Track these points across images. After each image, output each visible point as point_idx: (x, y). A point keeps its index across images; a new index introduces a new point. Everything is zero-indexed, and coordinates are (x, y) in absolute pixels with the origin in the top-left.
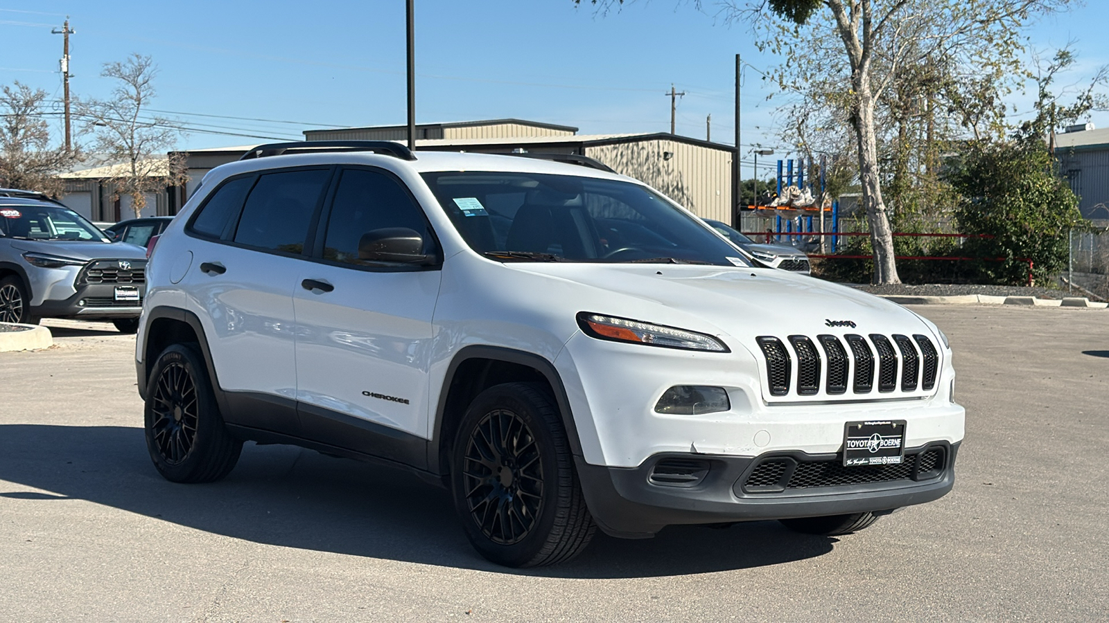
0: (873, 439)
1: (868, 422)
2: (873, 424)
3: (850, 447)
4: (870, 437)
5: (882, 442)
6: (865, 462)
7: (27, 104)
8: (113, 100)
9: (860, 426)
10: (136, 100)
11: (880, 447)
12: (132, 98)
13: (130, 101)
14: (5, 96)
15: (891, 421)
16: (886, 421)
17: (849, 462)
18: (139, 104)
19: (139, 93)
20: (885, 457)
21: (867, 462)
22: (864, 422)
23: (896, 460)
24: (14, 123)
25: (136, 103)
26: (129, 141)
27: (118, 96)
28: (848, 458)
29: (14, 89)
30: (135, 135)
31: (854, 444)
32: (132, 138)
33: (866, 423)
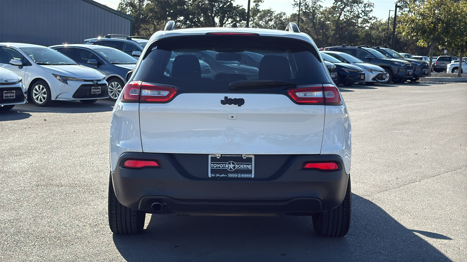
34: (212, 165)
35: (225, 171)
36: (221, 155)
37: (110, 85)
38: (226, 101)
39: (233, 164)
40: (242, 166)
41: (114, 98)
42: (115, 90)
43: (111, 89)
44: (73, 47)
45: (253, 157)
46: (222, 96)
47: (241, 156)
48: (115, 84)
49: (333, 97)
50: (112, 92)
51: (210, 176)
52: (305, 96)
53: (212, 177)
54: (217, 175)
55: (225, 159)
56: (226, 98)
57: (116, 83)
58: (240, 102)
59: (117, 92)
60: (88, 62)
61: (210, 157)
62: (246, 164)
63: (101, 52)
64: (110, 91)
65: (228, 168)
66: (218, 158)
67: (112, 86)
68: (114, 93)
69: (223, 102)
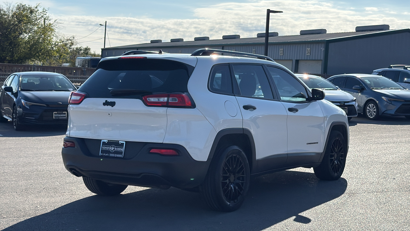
34: (103, 147)
35: (109, 152)
36: (108, 140)
37: (368, 107)
38: (106, 104)
39: (114, 147)
40: (118, 149)
41: (371, 117)
42: (372, 110)
43: (369, 110)
44: (346, 76)
45: (125, 143)
46: (103, 100)
47: (118, 142)
48: (371, 106)
49: (177, 102)
50: (369, 112)
51: (100, 155)
52: (159, 100)
53: (101, 155)
54: (104, 154)
55: (110, 143)
56: (106, 101)
57: (372, 104)
58: (113, 104)
59: (373, 112)
60: (353, 88)
61: (102, 141)
62: (121, 148)
63: (366, 80)
64: (368, 112)
65: (111, 150)
66: (106, 142)
67: (370, 108)
68: (371, 113)
69: (104, 104)
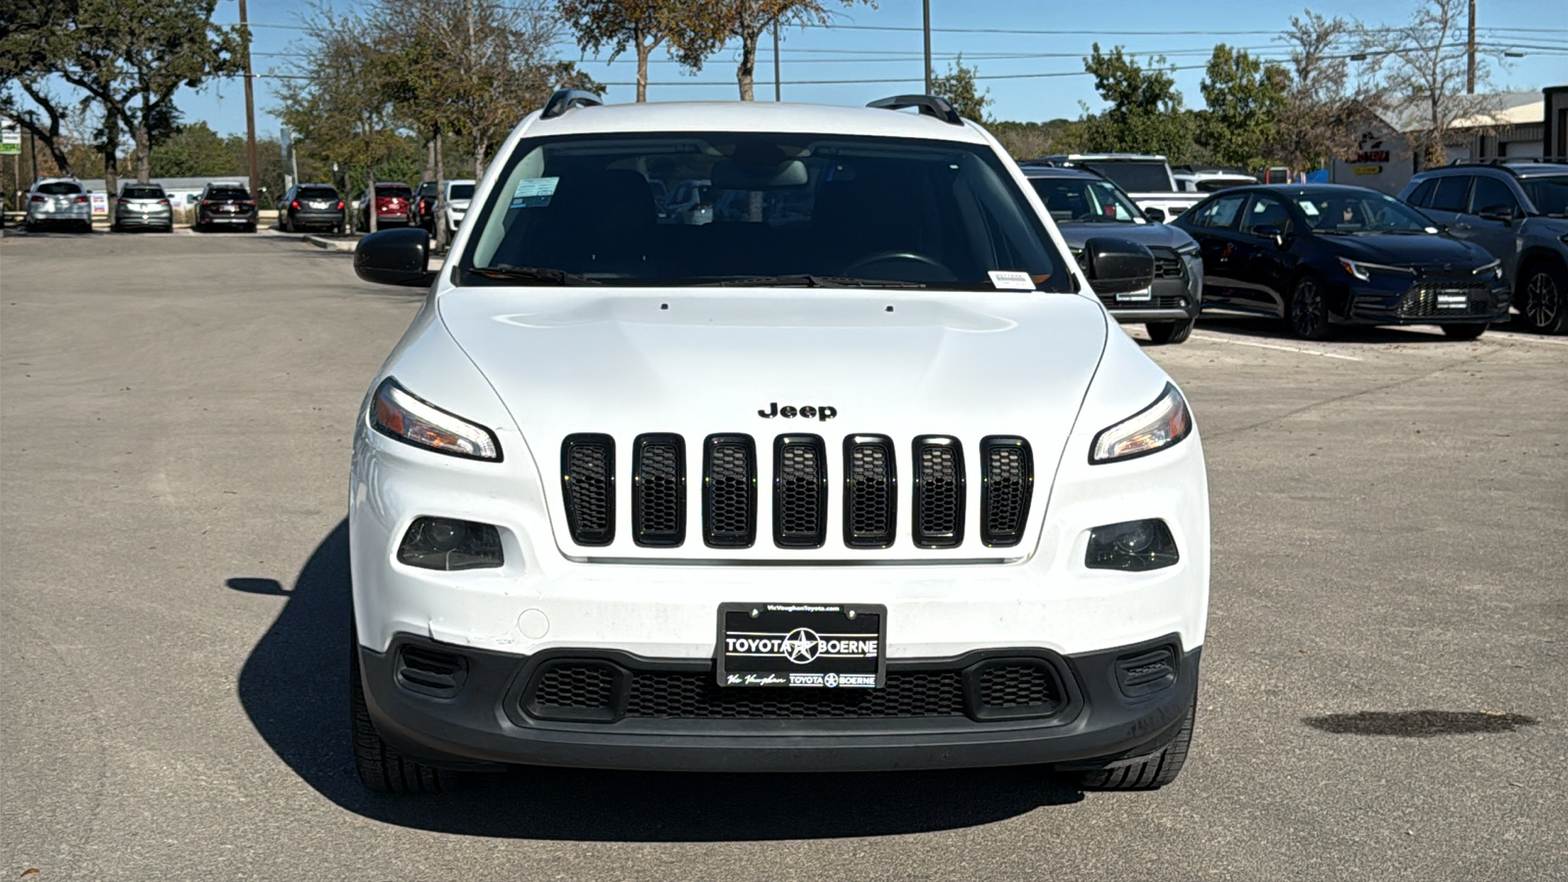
0: (795, 637)
1: (775, 604)
2: (790, 609)
3: (735, 650)
4: (788, 635)
5: (822, 646)
6: (775, 680)
7: (1320, 39)
8: (1412, 25)
9: (755, 612)
10: (1440, 22)
11: (818, 655)
12: (1433, 19)
13: (1432, 25)
14: (1294, 29)
15: (841, 606)
16: (825, 605)
17: (733, 679)
18: (1444, 28)
19: (1445, 13)
20: (832, 675)
21: (782, 681)
22: (765, 605)
23: (867, 681)
24: (1303, 64)
25: (1440, 26)
26: (1430, 78)
27: (1417, 21)
28: (730, 671)
29: (1304, 20)
30: (1438, 70)
31: (742, 645)
32: (1434, 73)
33: (770, 608)
